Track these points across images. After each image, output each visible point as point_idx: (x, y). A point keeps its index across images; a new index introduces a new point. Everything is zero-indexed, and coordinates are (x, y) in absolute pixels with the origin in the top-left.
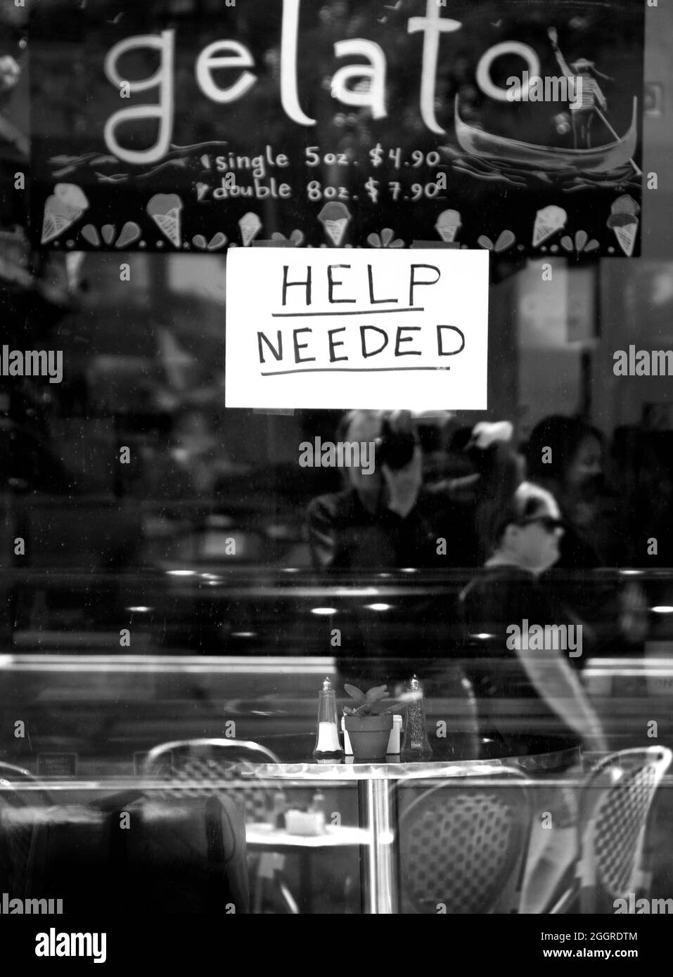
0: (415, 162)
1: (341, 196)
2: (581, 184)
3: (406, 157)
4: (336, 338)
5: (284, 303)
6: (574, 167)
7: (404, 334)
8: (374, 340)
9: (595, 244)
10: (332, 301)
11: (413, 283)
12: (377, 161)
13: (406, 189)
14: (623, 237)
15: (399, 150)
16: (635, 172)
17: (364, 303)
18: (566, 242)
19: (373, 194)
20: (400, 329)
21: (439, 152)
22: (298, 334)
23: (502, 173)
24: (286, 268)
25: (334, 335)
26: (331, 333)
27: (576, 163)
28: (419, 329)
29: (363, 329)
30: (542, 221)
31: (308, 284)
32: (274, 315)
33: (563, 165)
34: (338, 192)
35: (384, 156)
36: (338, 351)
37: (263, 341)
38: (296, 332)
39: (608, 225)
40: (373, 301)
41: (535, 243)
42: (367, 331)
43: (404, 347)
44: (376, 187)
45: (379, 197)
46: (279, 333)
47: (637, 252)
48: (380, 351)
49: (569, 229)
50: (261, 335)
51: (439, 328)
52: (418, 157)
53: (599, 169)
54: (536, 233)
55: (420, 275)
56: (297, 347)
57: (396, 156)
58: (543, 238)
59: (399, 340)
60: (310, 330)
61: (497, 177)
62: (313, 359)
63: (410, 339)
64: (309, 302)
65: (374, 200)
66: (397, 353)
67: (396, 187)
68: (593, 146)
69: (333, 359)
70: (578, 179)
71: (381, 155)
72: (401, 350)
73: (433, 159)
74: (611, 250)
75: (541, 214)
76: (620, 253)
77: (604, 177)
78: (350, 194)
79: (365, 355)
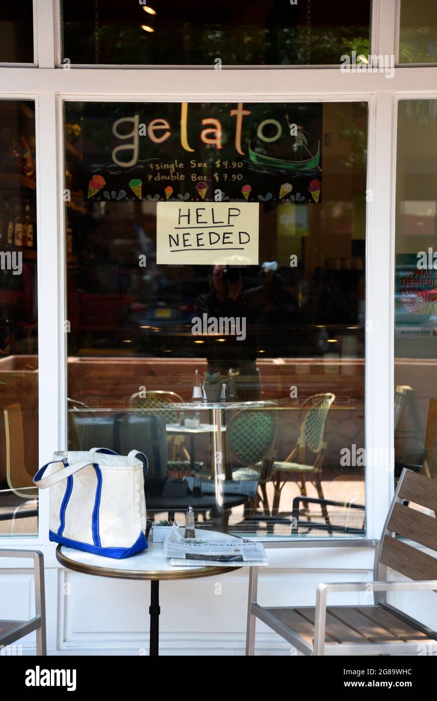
0: (233, 166)
1: (204, 179)
2: (298, 174)
3: (230, 164)
4: (200, 237)
5: (179, 224)
6: (295, 168)
7: (226, 235)
8: (214, 238)
9: (304, 198)
10: (198, 223)
11: (229, 216)
12: (218, 166)
13: (230, 177)
14: (315, 195)
15: (227, 162)
16: (319, 170)
17: (210, 224)
18: (292, 197)
19: (217, 178)
20: (224, 234)
21: (243, 162)
22: (185, 236)
23: (267, 170)
24: (180, 210)
25: (199, 236)
26: (197, 235)
27: (296, 167)
28: (232, 233)
29: (210, 233)
30: (283, 189)
31: (189, 216)
32: (175, 228)
33: (291, 167)
34: (203, 178)
35: (221, 164)
36: (201, 242)
37: (171, 238)
38: (184, 235)
39: (309, 191)
40: (214, 223)
41: (280, 198)
42: (212, 234)
43: (226, 240)
44: (218, 176)
45: (219, 180)
46: (177, 235)
47: (320, 201)
48: (216, 242)
49: (293, 192)
50: (170, 236)
51: (240, 233)
52: (234, 165)
53: (305, 169)
54: (280, 194)
55: (233, 212)
56: (184, 241)
57: (226, 163)
58: (283, 196)
59: (224, 238)
60: (190, 234)
61: (265, 172)
62: (191, 245)
63: (228, 237)
64: (189, 223)
65: (217, 181)
66: (224, 243)
67: (226, 176)
68: (303, 160)
69: (198, 245)
70: (297, 173)
71: (220, 163)
72: (225, 242)
73: (240, 165)
74: (310, 200)
75: (283, 186)
76: (313, 201)
77: (307, 172)
78: (208, 179)
79: (211, 244)
